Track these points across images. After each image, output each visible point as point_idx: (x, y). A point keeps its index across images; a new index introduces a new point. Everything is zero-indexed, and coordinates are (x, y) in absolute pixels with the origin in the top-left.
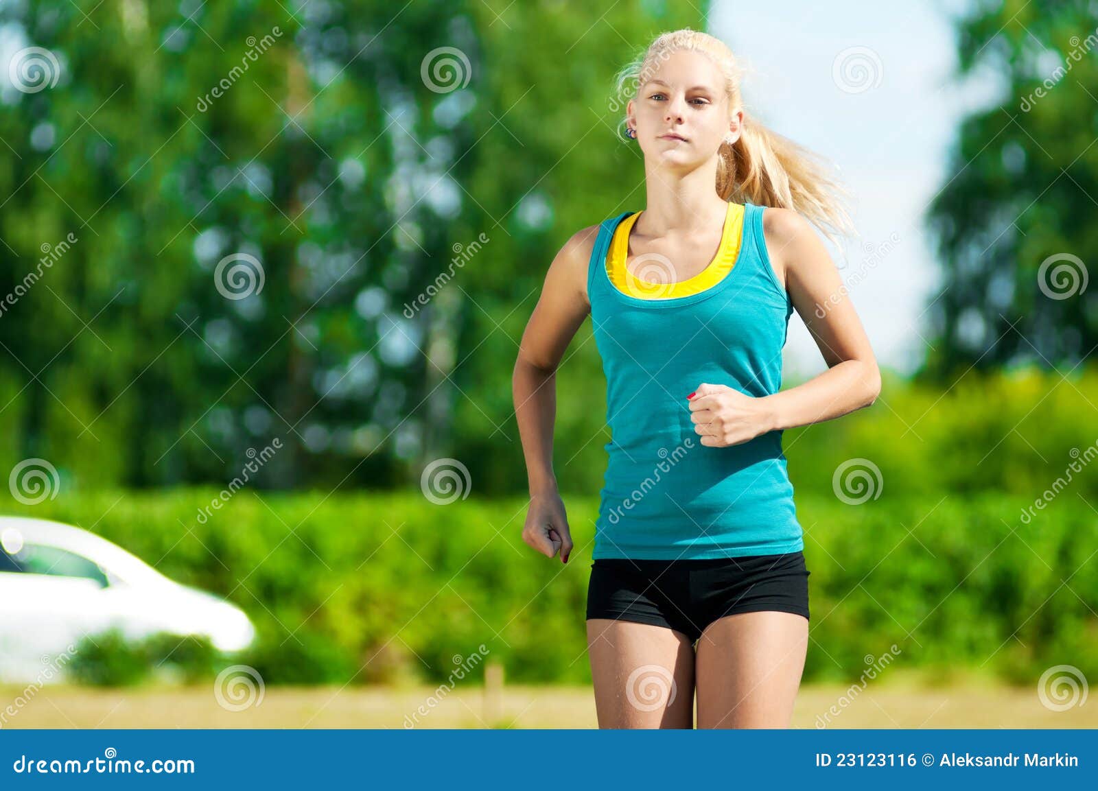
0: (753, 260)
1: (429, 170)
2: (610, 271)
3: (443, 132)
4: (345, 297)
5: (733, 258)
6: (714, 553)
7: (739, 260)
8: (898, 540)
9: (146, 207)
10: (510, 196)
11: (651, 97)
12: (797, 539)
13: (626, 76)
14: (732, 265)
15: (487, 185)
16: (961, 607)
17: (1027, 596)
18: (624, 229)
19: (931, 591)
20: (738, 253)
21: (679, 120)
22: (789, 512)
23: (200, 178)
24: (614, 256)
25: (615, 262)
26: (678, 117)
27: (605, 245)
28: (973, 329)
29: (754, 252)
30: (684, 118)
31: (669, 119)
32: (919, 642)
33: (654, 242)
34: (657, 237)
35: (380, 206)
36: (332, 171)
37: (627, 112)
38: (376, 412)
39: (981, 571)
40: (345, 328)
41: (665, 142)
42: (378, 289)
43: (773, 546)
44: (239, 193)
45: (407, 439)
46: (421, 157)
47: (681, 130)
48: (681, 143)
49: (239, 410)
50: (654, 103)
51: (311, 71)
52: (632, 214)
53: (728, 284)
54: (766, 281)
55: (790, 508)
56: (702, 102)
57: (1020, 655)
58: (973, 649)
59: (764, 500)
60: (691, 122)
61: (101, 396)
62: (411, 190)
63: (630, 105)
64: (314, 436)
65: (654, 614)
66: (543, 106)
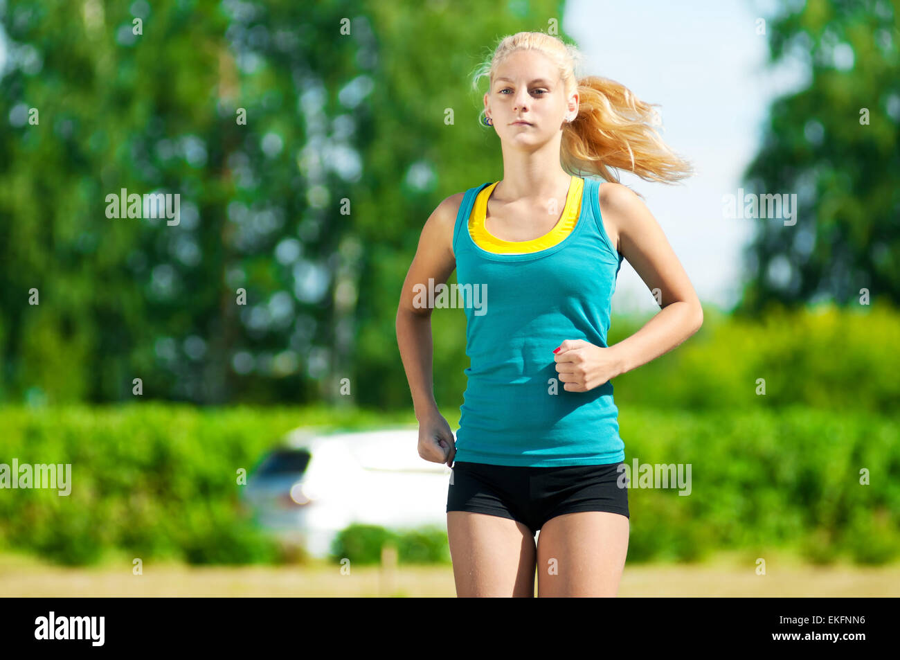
0: (590, 225)
1: (335, 143)
2: (471, 230)
3: (346, 111)
4: (266, 247)
5: (573, 223)
6: (550, 462)
7: (579, 224)
8: (720, 445)
9: (104, 173)
10: (402, 164)
11: (500, 92)
12: (619, 451)
13: (480, 75)
14: (572, 228)
15: (383, 155)
16: (771, 500)
17: (826, 492)
18: (483, 197)
19: (747, 488)
20: (578, 218)
21: (525, 109)
22: (613, 429)
23: (147, 149)
24: (475, 218)
25: (476, 223)
26: (524, 106)
27: (468, 210)
28: (782, 273)
29: (591, 218)
30: (529, 107)
31: (516, 109)
32: (738, 529)
33: (509, 205)
34: (510, 202)
35: (295, 172)
36: (256, 143)
37: (485, 104)
38: (293, 340)
39: (788, 471)
40: (267, 273)
41: (514, 127)
42: (293, 240)
43: (597, 458)
44: (180, 162)
45: (318, 363)
46: (329, 132)
47: (527, 117)
48: (528, 126)
49: (180, 339)
50: (503, 96)
51: (238, 61)
52: (491, 184)
53: (568, 243)
54: (601, 242)
55: (615, 427)
56: (542, 92)
57: (820, 539)
58: (781, 535)
59: (593, 419)
60: (535, 109)
61: (67, 328)
62: (321, 158)
63: (486, 97)
64: (242, 361)
65: (500, 508)
66: (429, 89)
